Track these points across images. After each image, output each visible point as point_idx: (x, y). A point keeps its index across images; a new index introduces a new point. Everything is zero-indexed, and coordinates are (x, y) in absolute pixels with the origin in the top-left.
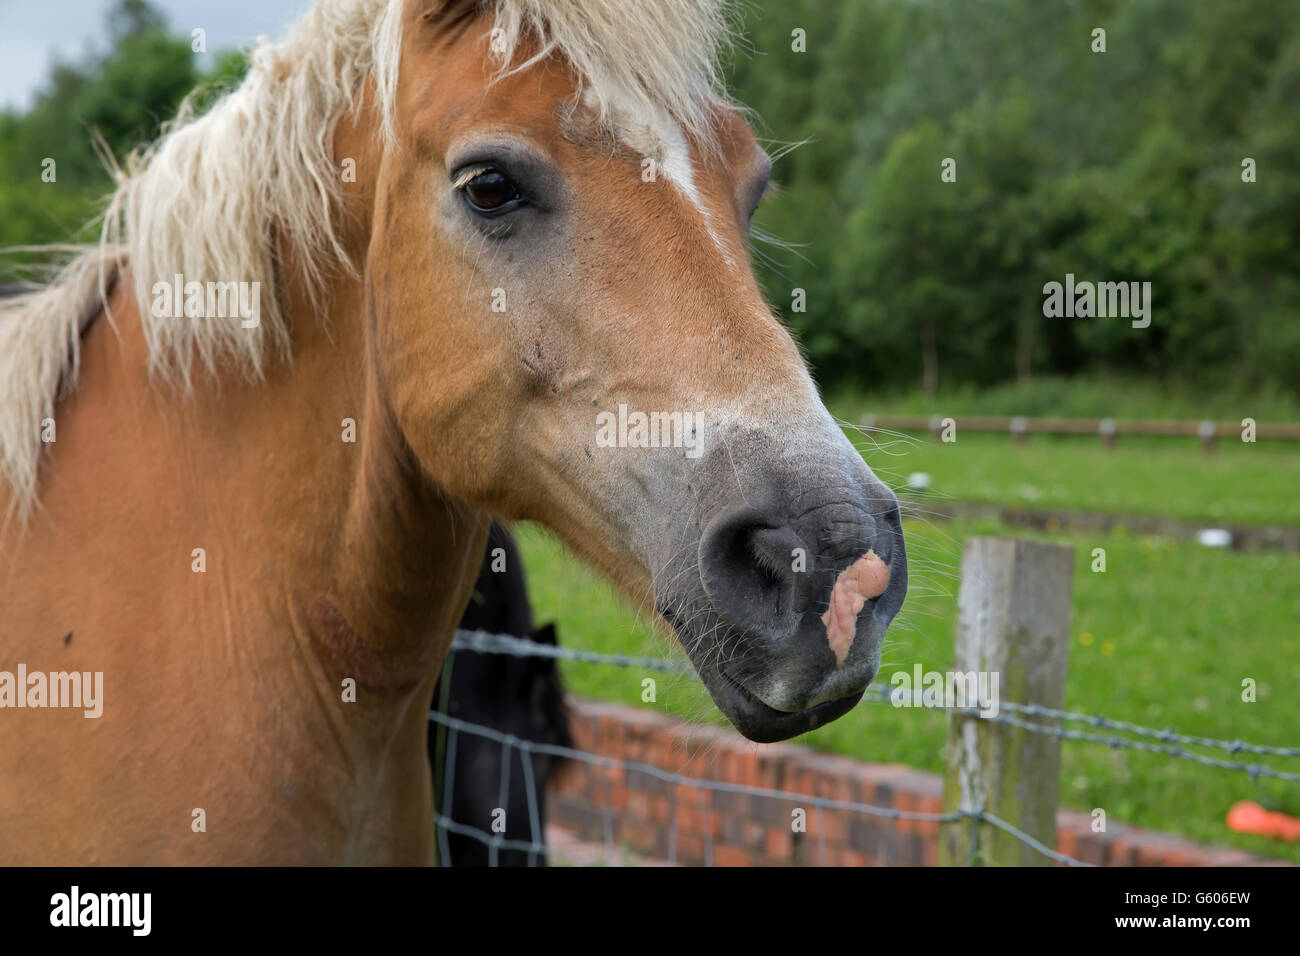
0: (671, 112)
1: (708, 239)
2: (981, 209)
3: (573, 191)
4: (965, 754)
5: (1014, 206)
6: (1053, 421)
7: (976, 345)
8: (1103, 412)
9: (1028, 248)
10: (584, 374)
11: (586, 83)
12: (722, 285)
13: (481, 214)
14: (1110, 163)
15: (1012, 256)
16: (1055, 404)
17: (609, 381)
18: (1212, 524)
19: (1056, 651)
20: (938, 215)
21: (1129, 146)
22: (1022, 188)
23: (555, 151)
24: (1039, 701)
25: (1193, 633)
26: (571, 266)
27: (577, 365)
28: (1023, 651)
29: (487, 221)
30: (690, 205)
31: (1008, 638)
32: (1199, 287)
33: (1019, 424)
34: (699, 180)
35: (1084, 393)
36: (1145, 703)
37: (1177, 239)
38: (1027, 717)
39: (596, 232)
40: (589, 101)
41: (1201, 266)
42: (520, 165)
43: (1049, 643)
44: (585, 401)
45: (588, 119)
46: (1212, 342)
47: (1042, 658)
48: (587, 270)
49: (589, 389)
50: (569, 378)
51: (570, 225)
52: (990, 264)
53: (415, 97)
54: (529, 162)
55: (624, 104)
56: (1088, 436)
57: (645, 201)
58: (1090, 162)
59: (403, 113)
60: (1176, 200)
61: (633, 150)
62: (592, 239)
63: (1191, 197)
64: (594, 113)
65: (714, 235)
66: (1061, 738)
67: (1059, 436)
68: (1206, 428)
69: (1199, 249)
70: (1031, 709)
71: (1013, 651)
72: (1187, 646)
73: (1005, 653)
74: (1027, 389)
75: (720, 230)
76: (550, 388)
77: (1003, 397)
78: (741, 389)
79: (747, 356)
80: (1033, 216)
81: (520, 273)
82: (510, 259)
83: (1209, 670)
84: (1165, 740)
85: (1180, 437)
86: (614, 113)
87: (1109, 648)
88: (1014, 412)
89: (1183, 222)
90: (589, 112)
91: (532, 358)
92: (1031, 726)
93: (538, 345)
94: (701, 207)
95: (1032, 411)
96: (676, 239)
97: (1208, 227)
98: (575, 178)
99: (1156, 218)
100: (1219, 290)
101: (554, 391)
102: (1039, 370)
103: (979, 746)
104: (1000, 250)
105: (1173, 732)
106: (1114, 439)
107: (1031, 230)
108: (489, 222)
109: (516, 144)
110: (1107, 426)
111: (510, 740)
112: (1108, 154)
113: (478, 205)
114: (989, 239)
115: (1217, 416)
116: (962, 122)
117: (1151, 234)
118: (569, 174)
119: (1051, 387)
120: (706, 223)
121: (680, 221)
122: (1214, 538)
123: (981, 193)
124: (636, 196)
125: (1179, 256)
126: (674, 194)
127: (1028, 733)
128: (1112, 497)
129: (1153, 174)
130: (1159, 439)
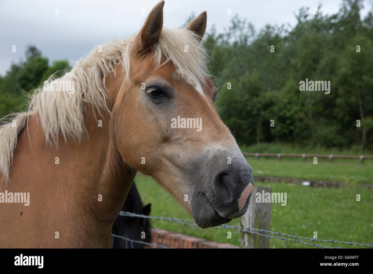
0: (196, 76)
1: (208, 105)
2: (247, 100)
3: (176, 93)
4: (244, 242)
5: (255, 99)
6: (266, 154)
7: (246, 134)
8: (278, 151)
9: (259, 110)
10: (178, 137)
11: (178, 68)
12: (212, 116)
13: (153, 98)
14: (278, 89)
15: (255, 112)
16: (266, 149)
17: (185, 138)
18: (306, 180)
19: (268, 215)
20: (236, 102)
21: (283, 85)
22: (257, 96)
23: (172, 83)
24: (264, 228)
25: (301, 208)
26: (176, 111)
27: (176, 135)
28: (259, 215)
29: (155, 99)
30: (203, 97)
31: (256, 212)
32: (301, 120)
33: (257, 154)
34: (204, 92)
35: (273, 147)
36: (290, 227)
37: (296, 108)
38: (261, 232)
39: (182, 103)
40: (179, 72)
41: (302, 115)
42: (164, 87)
43: (266, 213)
44: (179, 143)
45: (179, 77)
46: (304, 134)
47: (264, 217)
48: (180, 112)
49: (180, 140)
50: (174, 137)
51: (175, 101)
52: (249, 114)
53: (135, 71)
54: (166, 87)
55: (186, 74)
56: (275, 157)
57: (193, 96)
58: (273, 89)
59: (132, 74)
60: (295, 98)
61: (189, 84)
62: (181, 104)
63: (298, 98)
64: (180, 75)
65: (209, 105)
66: (269, 238)
67: (267, 157)
68: (304, 155)
69: (301, 110)
70: (262, 230)
71: (257, 215)
72: (300, 212)
73: (255, 216)
74: (259, 146)
75: (210, 103)
76: (169, 140)
77: (253, 148)
78: (220, 140)
79: (221, 133)
80: (260, 102)
81: (162, 112)
82: (160, 109)
83: (306, 218)
84: (296, 238)
85: (297, 158)
86: (184, 75)
87: (281, 212)
88: (256, 151)
89: (297, 104)
90: (179, 75)
91: (165, 132)
92: (261, 235)
93: (167, 129)
94: (206, 98)
95: (260, 151)
96: (201, 105)
97: (303, 105)
98: (177, 90)
99: (290, 103)
100: (306, 121)
101: (170, 141)
102: (262, 141)
103: (248, 240)
104: (252, 110)
105: (297, 236)
106: (281, 158)
107: (259, 105)
108: (155, 100)
109: (163, 82)
110: (279, 155)
111: (128, 239)
112: (278, 87)
113: (152, 95)
114: (249, 108)
115: (306, 153)
116: (241, 79)
117: (289, 107)
118: (175, 89)
119: (265, 145)
120: (207, 101)
121: (202, 101)
122: (306, 184)
123: (247, 97)
124: (191, 95)
125: (296, 112)
126: (200, 95)
127: (261, 237)
128: (281, 173)
129: (289, 92)
130: (292, 158)
